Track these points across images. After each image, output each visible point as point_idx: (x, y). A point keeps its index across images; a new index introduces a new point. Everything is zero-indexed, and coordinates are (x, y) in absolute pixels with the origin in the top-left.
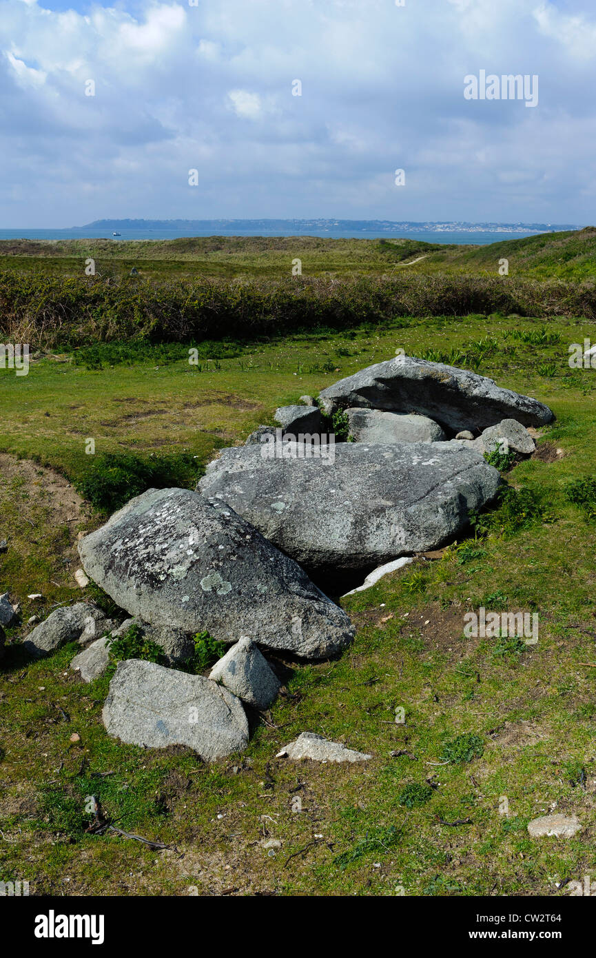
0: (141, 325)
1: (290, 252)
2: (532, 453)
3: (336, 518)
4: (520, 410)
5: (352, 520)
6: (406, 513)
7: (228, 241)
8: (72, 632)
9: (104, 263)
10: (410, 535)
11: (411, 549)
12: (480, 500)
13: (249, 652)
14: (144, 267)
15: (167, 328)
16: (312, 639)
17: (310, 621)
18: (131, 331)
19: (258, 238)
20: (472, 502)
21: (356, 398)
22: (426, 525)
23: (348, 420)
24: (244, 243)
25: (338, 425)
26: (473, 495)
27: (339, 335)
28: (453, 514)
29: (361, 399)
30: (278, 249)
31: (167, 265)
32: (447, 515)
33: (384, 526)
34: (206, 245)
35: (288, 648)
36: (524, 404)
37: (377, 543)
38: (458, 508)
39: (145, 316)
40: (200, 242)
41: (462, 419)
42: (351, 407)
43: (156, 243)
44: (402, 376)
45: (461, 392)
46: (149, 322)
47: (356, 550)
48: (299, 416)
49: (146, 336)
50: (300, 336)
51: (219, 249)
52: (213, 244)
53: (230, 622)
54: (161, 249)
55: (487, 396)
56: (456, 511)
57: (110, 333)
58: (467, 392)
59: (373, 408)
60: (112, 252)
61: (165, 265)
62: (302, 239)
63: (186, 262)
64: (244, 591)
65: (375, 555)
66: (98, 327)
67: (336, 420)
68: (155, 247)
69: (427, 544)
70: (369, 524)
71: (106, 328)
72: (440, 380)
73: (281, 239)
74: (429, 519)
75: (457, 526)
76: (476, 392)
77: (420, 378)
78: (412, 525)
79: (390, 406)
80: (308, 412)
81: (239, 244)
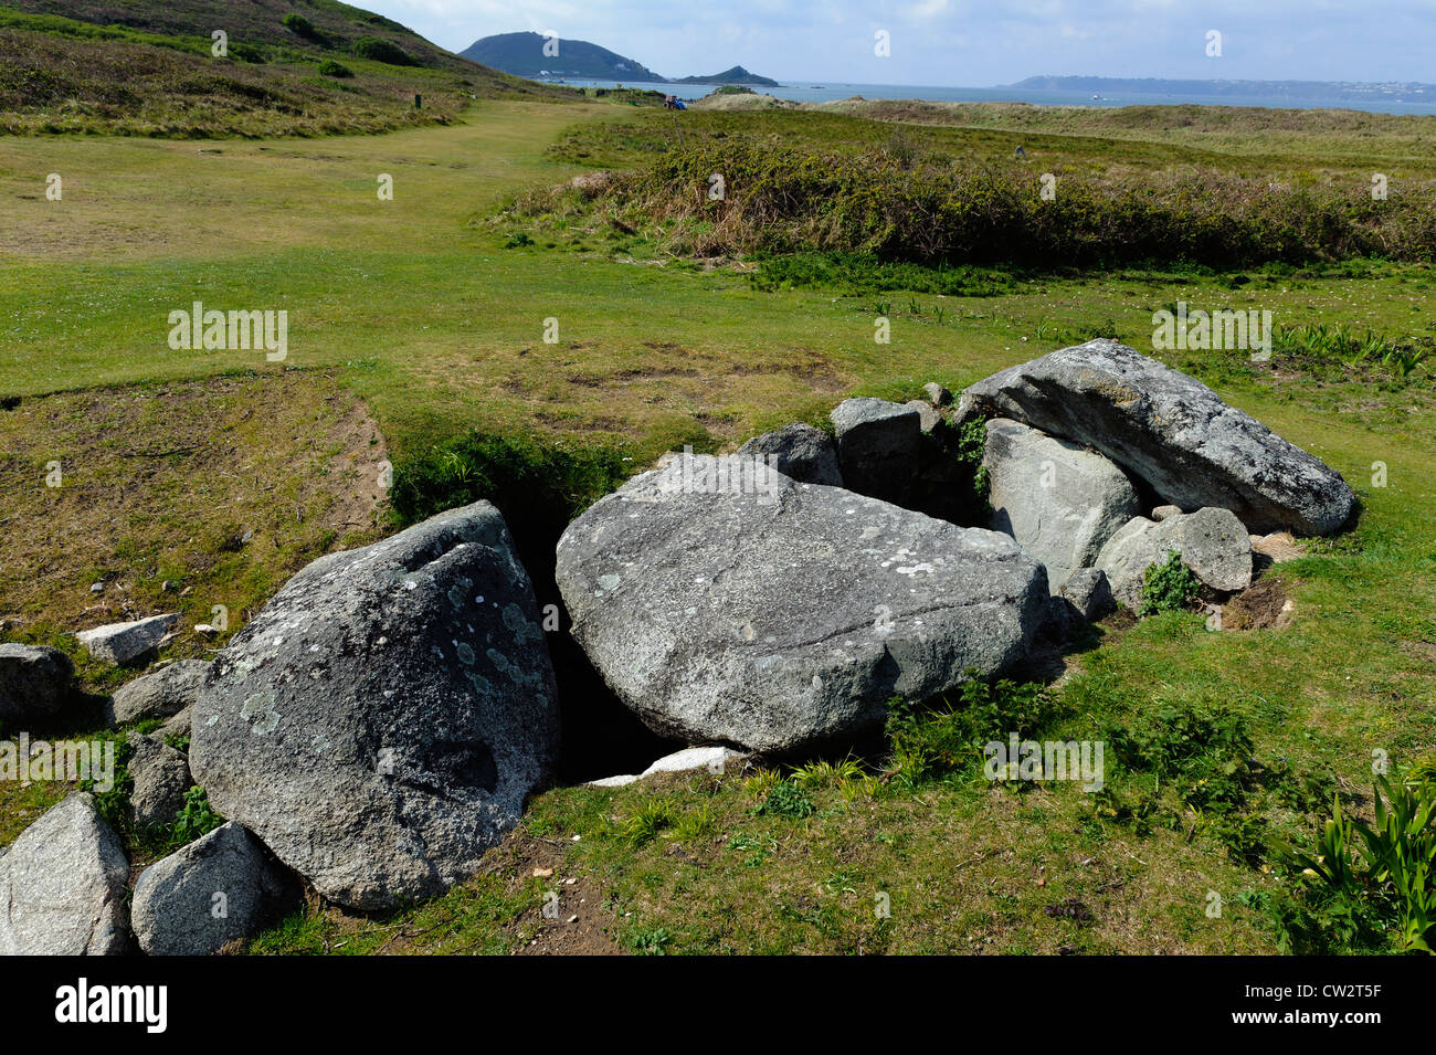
0: (872, 230)
1: (1307, 134)
2: (1234, 592)
3: (653, 635)
4: (1262, 495)
5: (671, 646)
6: (750, 667)
7: (1207, 113)
8: (165, 704)
9: (998, 137)
10: (743, 711)
11: (739, 739)
12: (930, 683)
13: (192, 859)
14: (1051, 145)
15: (906, 239)
16: (344, 869)
17: (365, 832)
18: (857, 239)
19: (1257, 110)
20: (910, 679)
21: (1006, 403)
22: (775, 702)
23: (985, 438)
24: (1231, 116)
25: (966, 444)
26: (919, 667)
27: (1214, 279)
28: (845, 694)
29: (1014, 406)
30: (1287, 128)
31: (1087, 144)
32: (828, 696)
33: (709, 677)
34: (1170, 117)
35: (299, 869)
36: (1277, 484)
37: (688, 707)
38: (864, 687)
39: (881, 219)
40: (1162, 113)
41: (1169, 482)
42: (999, 416)
43: (1095, 112)
44: (1054, 381)
45: (1152, 433)
46: (884, 229)
47: (654, 705)
48: (871, 418)
49: (874, 248)
50: (1136, 274)
51: (1187, 124)
52: (1181, 117)
53: (241, 788)
54: (1098, 121)
55: (1197, 451)
56: (855, 691)
57: (829, 239)
58: (1164, 434)
59: (1032, 426)
60: (1028, 122)
61: (1085, 144)
62: (1334, 114)
63: (1117, 141)
64: (289, 739)
65: (680, 726)
66: (816, 229)
67: (965, 434)
68: (1092, 118)
69: (767, 739)
70: (691, 666)
71: (826, 232)
72: (1114, 401)
73: (1295, 112)
74: (785, 693)
75: (841, 722)
76: (1179, 437)
77: (1078, 389)
78: (750, 692)
79: (1055, 428)
80: (890, 415)
81: (1224, 118)
